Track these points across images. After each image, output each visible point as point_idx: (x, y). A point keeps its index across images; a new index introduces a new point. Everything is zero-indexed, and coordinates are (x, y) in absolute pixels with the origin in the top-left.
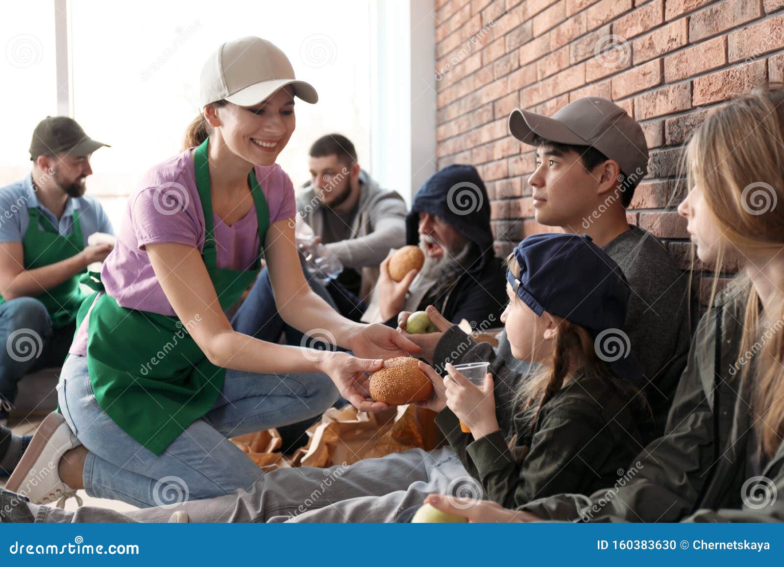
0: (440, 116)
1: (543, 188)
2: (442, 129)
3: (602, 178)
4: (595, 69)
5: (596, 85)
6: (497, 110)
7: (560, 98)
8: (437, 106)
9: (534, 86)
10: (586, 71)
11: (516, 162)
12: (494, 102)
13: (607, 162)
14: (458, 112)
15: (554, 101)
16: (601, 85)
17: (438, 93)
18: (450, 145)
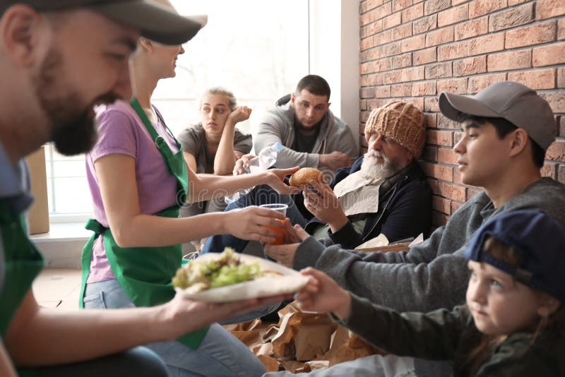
0: (363, 55)
1: (465, 154)
2: (365, 66)
3: (514, 144)
4: (515, 39)
5: (516, 52)
6: (415, 59)
7: (477, 57)
8: (361, 49)
9: (452, 45)
10: (505, 39)
11: (432, 101)
12: (412, 52)
13: (518, 130)
14: (380, 55)
15: (470, 60)
16: (521, 53)
17: (362, 39)
18: (372, 79)
